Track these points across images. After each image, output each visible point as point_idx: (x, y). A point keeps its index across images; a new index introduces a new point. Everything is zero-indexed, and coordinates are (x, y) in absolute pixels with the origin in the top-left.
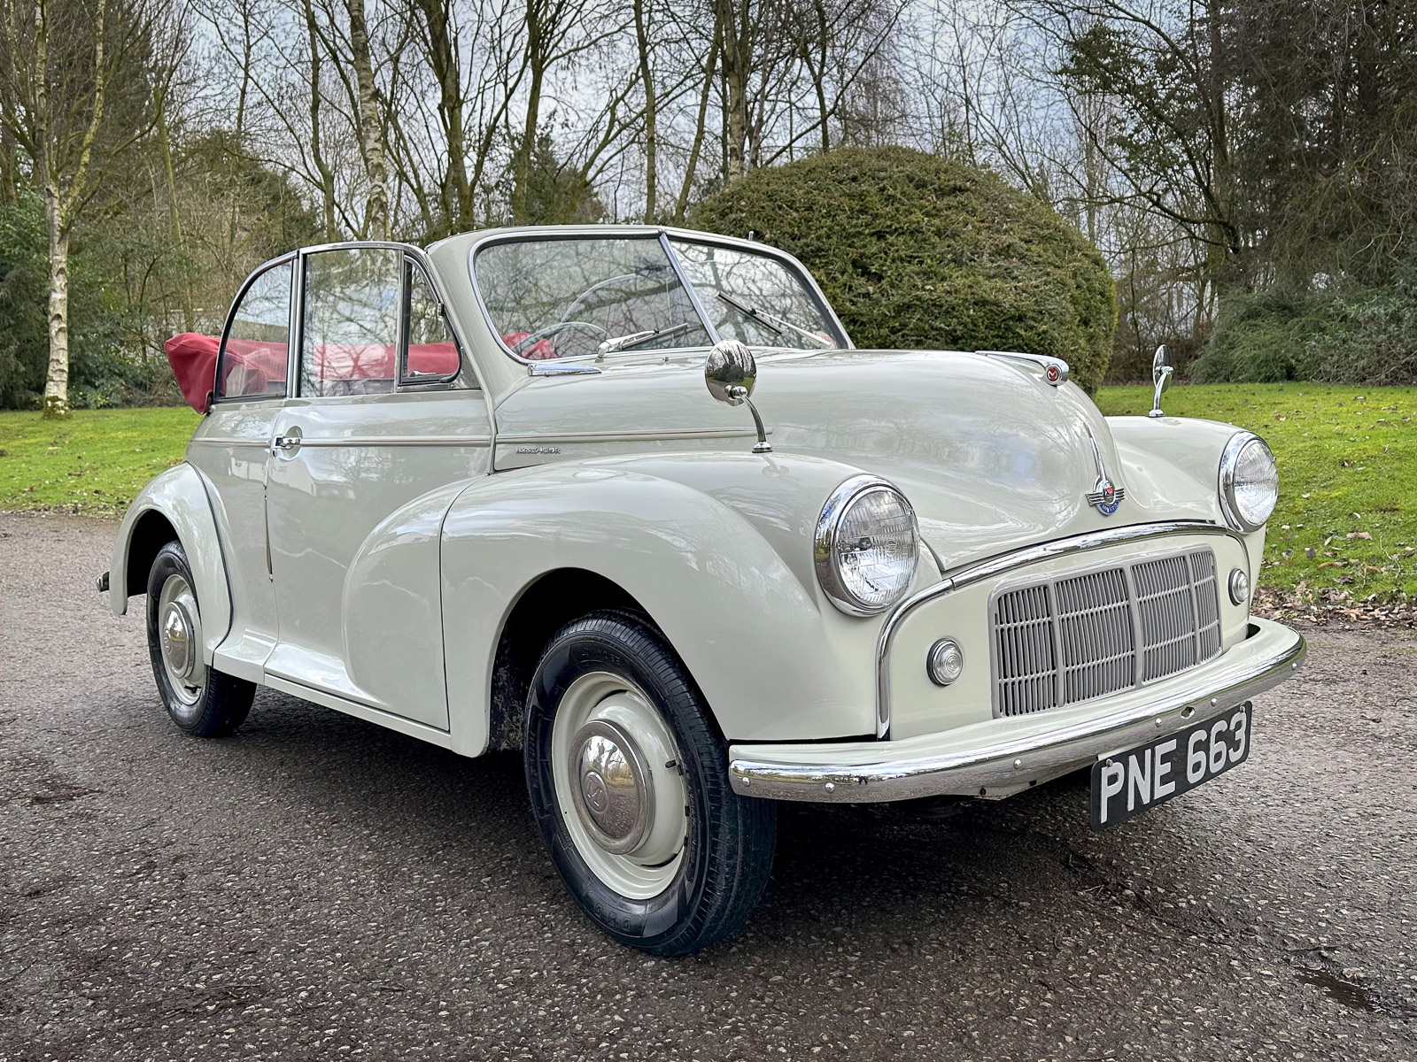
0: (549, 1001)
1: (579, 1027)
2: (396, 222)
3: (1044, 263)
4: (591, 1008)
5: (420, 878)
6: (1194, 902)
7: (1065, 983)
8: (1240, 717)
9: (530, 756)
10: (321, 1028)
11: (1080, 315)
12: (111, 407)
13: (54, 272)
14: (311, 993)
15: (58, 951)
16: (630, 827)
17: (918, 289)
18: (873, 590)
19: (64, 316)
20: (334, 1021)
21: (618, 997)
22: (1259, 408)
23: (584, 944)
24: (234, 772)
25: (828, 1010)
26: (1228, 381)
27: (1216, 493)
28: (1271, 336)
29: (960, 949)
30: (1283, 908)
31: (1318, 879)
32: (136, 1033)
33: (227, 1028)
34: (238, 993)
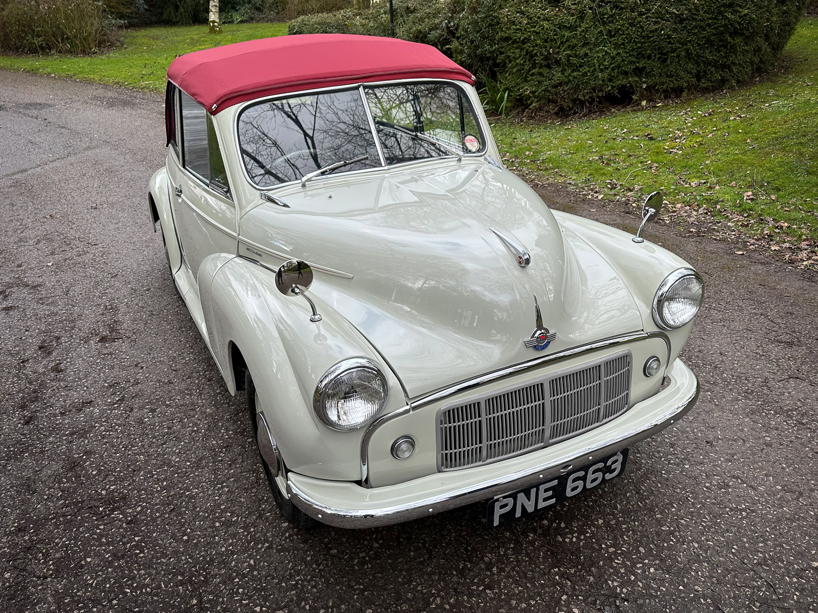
0: (231, 541)
1: (233, 563)
4: (245, 552)
5: (223, 433)
6: (574, 540)
8: (618, 457)
10: (135, 535)
12: (244, 22)
14: (142, 508)
15: (64, 454)
20: (142, 531)
25: (343, 583)
27: (650, 309)
30: (619, 558)
31: (655, 538)
32: (68, 519)
33: (101, 525)
34: (115, 502)
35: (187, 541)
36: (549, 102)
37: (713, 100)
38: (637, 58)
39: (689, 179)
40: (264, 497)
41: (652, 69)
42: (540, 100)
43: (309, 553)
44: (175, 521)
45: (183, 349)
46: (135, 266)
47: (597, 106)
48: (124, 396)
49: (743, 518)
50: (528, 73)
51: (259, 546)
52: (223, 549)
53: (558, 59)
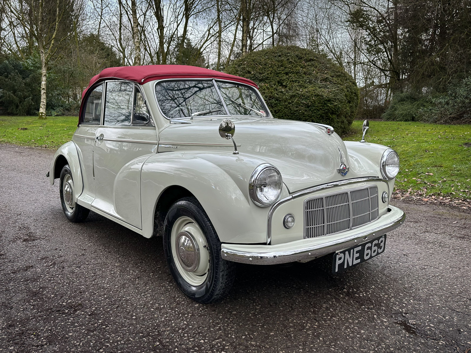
0: (166, 316)
1: (173, 324)
2: (143, 63)
3: (337, 83)
4: (178, 319)
5: (132, 272)
6: (365, 295)
7: (322, 320)
8: (383, 239)
9: (165, 239)
10: (98, 320)
11: (348, 100)
12: (58, 116)
13: (43, 76)
14: (96, 308)
15: (25, 289)
16: (193, 264)
17: (298, 91)
18: (266, 199)
19: (45, 89)
20: (102, 318)
21: (186, 315)
22: (402, 130)
23: (178, 297)
24: (82, 234)
25: (248, 324)
26: (394, 120)
27: (379, 168)
28: (407, 107)
29: (291, 306)
30: (392, 298)
31: (404, 290)
32: (44, 318)
33: (70, 318)
34: (75, 307)
35: (136, 318)
44: (123, 311)
48: (54, 262)
49: (440, 279)
52: (163, 319)
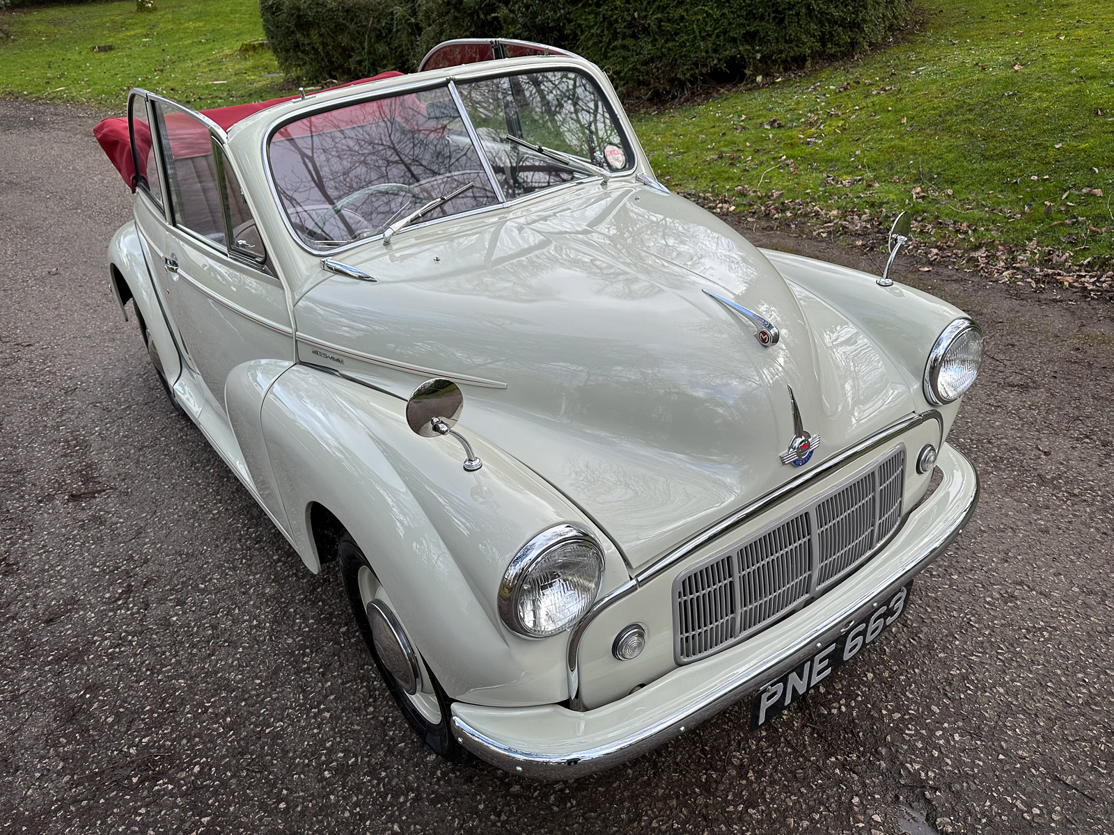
0: (355, 799)
6: (844, 709)
7: (721, 817)
10: (201, 815)
14: (202, 768)
15: (53, 695)
27: (920, 383)
30: (910, 726)
31: (947, 688)
32: (83, 807)
33: (140, 807)
34: (155, 763)
35: (286, 810)
36: (639, 86)
37: (844, 70)
38: (746, 19)
39: (839, 176)
40: (388, 717)
41: (767, 33)
42: (627, 83)
43: (479, 797)
44: (260, 780)
45: (205, 497)
46: (100, 373)
47: (701, 86)
48: (130, 585)
49: (1047, 640)
50: (608, 47)
51: (402, 800)
52: (347, 814)
53: (646, 26)
